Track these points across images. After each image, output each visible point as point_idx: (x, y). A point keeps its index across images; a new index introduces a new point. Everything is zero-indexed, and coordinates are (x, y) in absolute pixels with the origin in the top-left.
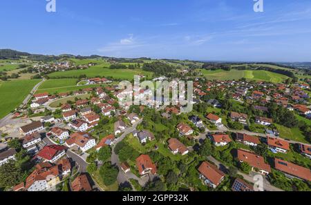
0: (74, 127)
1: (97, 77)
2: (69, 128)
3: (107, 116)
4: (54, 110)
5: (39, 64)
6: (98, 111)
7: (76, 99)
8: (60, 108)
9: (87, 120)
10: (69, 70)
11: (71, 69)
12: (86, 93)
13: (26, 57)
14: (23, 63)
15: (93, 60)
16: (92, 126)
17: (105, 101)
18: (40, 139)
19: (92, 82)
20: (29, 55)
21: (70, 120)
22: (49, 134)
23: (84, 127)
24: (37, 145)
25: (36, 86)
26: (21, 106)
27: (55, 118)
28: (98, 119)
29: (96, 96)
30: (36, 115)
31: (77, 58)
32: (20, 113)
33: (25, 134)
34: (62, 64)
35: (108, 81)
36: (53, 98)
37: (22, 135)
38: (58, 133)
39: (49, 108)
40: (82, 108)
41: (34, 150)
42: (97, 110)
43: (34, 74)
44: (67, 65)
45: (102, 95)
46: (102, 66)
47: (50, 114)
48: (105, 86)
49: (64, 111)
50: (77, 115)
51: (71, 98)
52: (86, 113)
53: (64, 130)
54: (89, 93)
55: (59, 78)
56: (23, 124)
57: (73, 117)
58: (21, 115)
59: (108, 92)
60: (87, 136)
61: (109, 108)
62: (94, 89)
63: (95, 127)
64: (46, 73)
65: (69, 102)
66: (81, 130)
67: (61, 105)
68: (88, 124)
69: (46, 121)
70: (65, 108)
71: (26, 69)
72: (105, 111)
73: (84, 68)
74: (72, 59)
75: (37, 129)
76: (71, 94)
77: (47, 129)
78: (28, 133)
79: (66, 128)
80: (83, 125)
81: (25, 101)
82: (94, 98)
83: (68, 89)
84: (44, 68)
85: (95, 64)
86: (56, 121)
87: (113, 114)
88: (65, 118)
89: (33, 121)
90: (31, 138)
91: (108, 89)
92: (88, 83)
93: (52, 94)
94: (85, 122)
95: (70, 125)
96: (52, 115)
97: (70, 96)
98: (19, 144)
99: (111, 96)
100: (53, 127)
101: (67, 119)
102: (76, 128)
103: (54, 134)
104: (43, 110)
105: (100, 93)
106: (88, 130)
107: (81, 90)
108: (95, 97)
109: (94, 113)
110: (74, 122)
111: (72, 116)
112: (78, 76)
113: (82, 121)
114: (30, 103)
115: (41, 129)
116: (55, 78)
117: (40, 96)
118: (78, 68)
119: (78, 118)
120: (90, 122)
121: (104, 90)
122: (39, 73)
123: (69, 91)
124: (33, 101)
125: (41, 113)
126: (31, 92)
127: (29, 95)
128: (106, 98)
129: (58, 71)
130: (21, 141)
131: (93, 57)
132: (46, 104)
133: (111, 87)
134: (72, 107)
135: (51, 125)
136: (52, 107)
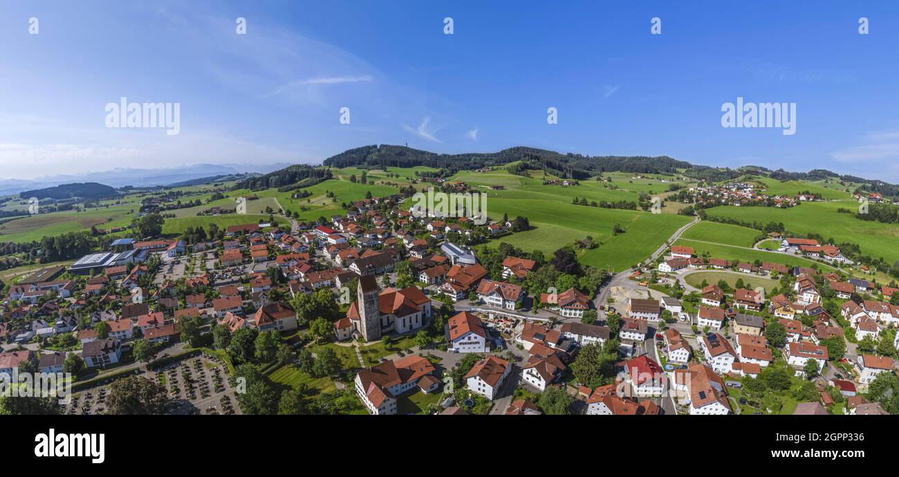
0: (706, 350)
1: (810, 237)
2: (695, 348)
3: (792, 369)
4: (688, 290)
5: (700, 185)
6: (778, 338)
7: (740, 284)
8: (700, 291)
9: (739, 350)
10: (748, 205)
11: (755, 204)
12: (768, 277)
13: (683, 171)
14: (676, 183)
15: (815, 186)
16: (743, 374)
17: (808, 322)
18: (643, 336)
19: (793, 250)
20: (690, 166)
21: (707, 328)
22: (660, 337)
23: (723, 364)
24: (635, 344)
25: (680, 230)
26: (647, 261)
27: (683, 309)
28: (764, 363)
29: (790, 295)
30: (659, 288)
31: (774, 175)
32: (641, 272)
33: (631, 314)
34: (739, 189)
35: (840, 259)
36: (697, 263)
37: (627, 314)
38: (674, 343)
39: (683, 283)
40: (742, 311)
41: (626, 350)
42: (775, 338)
43: (685, 205)
44: (748, 193)
45: (808, 298)
46: (836, 204)
47: (679, 296)
48: (827, 270)
49: (704, 301)
50: (723, 325)
51: (730, 276)
52: (745, 330)
53: (685, 345)
54: (775, 278)
55: (723, 221)
56: (637, 296)
57: (715, 324)
58: (641, 277)
59: (828, 295)
60: (719, 390)
61: (809, 347)
62: (791, 272)
63: (747, 380)
64: (704, 206)
65: (723, 286)
66: (714, 366)
67: (705, 285)
68: (737, 360)
69: (668, 308)
70: (709, 296)
71: (678, 193)
72: (796, 351)
73: (785, 206)
74: (763, 180)
75: (648, 316)
76: (734, 266)
77: (661, 324)
78: (634, 314)
79: (691, 343)
80: (723, 357)
81: (655, 256)
82: (781, 297)
83: (733, 252)
84: (704, 196)
85: (817, 197)
86: (681, 316)
87: (811, 370)
88: (700, 320)
89: (650, 298)
90: (635, 326)
91: (833, 283)
92: (784, 248)
93: (699, 254)
94: (732, 353)
95: (700, 339)
96: (681, 301)
97: (729, 271)
98: (618, 326)
99: (830, 311)
100: (672, 326)
101: (702, 322)
102: (707, 354)
103: (666, 341)
104: (672, 282)
105: (804, 289)
106: (727, 376)
107: (758, 264)
108: (787, 295)
109: (764, 341)
110: (712, 339)
111: (714, 322)
112: (764, 226)
113: (727, 345)
114: (660, 260)
115: (653, 319)
116: (715, 220)
117: (679, 251)
118: (771, 203)
119: (722, 333)
120: (743, 360)
121: (818, 283)
122: (693, 205)
123: (731, 259)
124: (666, 258)
125: (667, 286)
126: (670, 240)
127: (665, 245)
128: (814, 309)
129: (726, 204)
130: (622, 323)
131: (816, 175)
132: (682, 272)
133: (843, 278)
134: (723, 300)
135: (670, 319)
136: (688, 283)
